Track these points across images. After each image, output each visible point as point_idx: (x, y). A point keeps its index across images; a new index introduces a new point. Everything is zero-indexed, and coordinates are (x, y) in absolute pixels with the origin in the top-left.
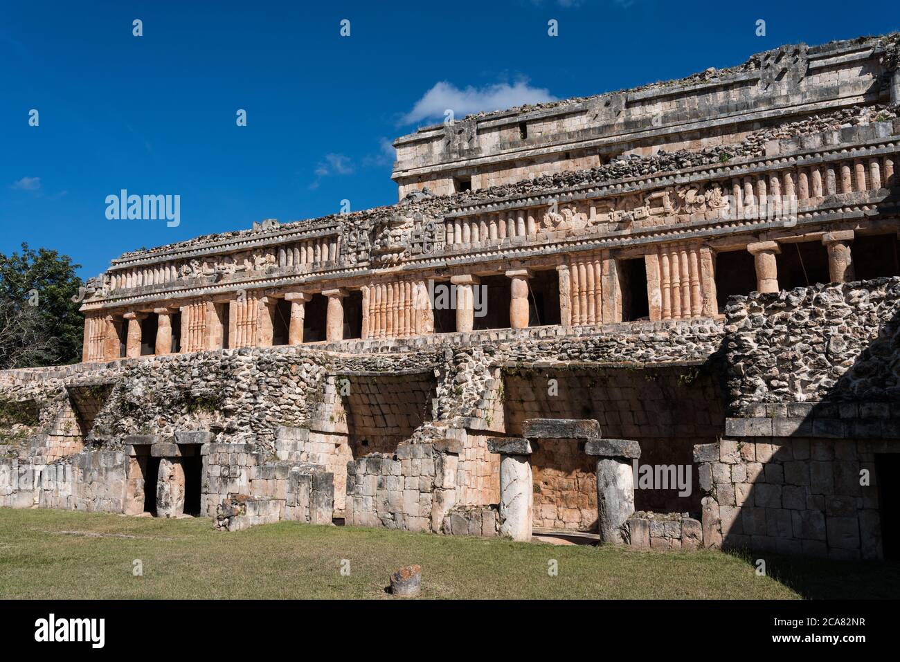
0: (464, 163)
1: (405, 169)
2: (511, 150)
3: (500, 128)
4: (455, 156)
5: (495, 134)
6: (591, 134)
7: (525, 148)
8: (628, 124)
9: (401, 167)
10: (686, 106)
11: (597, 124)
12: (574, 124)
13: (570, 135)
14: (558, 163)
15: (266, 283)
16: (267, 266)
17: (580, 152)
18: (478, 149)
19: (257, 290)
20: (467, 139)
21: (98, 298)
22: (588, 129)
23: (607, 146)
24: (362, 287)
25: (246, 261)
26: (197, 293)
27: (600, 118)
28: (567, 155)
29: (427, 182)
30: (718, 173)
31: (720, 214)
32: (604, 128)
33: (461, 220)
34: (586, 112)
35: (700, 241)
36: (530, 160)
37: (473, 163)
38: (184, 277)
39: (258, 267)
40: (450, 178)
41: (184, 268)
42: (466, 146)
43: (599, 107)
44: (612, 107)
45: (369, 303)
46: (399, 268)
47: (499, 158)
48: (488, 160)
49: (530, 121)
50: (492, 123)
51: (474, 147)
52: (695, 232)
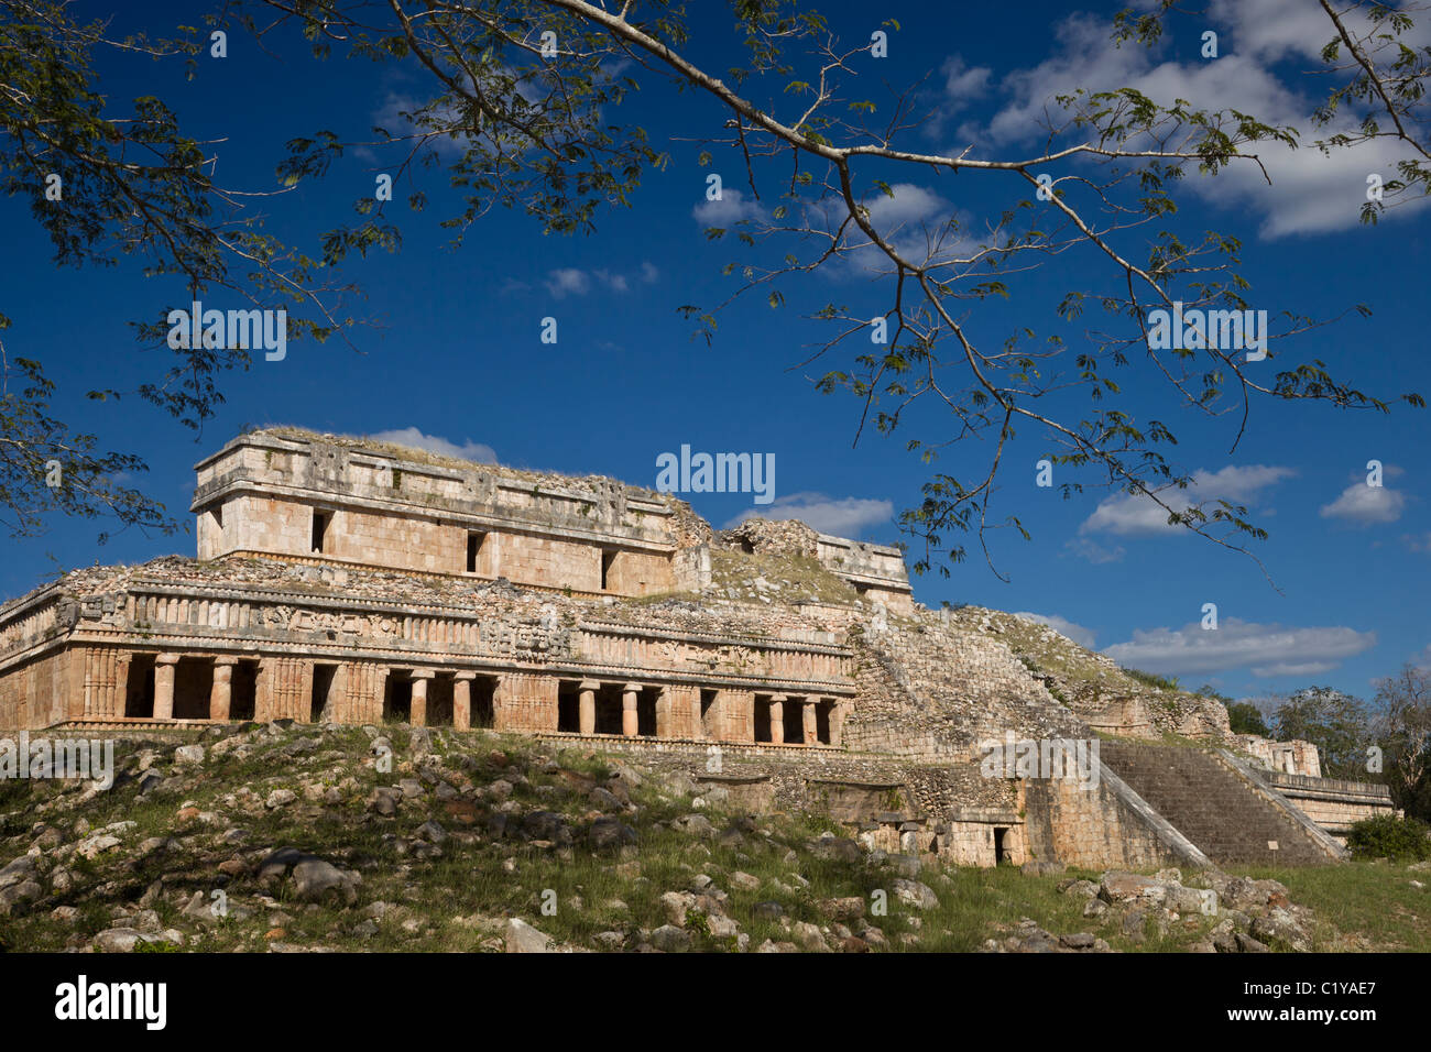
0: (333, 497)
1: (258, 480)
2: (386, 499)
3: (373, 467)
4: (321, 484)
5: (367, 471)
6: (465, 508)
7: (400, 501)
8: (498, 509)
9: (250, 475)
10: (541, 507)
11: (468, 498)
12: (451, 490)
13: (445, 502)
14: (430, 527)
15: (393, 655)
16: (390, 635)
17: (452, 523)
18: (349, 485)
19: (378, 661)
20: (335, 468)
21: (109, 628)
22: (461, 501)
23: (477, 525)
24: (501, 677)
25: (357, 623)
26: (295, 649)
27: (474, 493)
28: (438, 521)
29: (280, 505)
30: (759, 643)
31: (759, 671)
32: (476, 505)
33: (591, 632)
34: (462, 481)
35: (750, 688)
36: (402, 516)
37: (343, 499)
38: (268, 625)
39: (378, 633)
40: (311, 509)
41: (267, 613)
42: (332, 476)
43: (472, 481)
44: (484, 485)
45: (508, 694)
46: (543, 667)
47: (374, 504)
48: (361, 501)
49: (407, 472)
50: (366, 459)
51: (344, 480)
52: (748, 682)
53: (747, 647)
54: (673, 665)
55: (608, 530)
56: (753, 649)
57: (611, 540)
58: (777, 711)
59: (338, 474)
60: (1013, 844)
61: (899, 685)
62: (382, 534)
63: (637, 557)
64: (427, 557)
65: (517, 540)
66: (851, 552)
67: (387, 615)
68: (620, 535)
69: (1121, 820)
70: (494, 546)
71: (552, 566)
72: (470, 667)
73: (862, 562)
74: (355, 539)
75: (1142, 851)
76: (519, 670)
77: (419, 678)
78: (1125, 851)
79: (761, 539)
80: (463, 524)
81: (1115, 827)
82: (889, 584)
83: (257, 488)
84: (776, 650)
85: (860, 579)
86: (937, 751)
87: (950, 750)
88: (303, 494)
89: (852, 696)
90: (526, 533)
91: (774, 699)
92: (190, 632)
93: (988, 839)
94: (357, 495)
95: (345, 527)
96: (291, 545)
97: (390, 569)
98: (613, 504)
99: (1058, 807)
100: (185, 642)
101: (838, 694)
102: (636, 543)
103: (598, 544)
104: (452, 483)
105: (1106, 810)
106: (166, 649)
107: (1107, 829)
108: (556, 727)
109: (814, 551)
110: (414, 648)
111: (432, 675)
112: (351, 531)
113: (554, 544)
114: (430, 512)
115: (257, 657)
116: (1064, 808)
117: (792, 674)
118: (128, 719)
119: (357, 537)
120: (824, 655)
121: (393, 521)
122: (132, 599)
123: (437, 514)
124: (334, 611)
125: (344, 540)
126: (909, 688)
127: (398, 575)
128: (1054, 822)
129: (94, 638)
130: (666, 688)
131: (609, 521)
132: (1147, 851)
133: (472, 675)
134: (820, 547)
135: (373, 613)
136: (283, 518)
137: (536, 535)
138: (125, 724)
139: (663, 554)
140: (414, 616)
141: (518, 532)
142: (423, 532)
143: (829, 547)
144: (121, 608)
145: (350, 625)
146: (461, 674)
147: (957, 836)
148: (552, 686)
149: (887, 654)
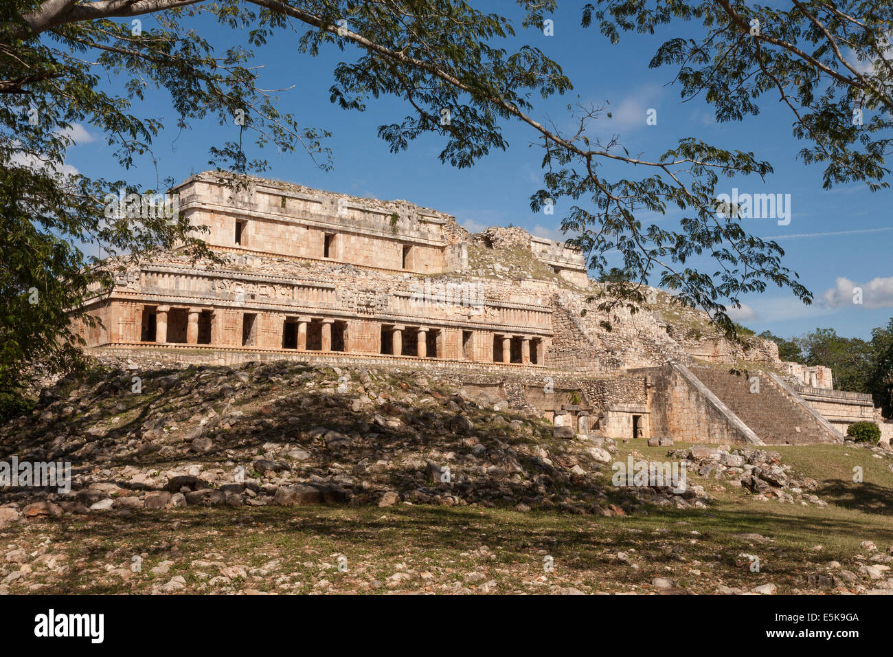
0: (247, 212)
1: (204, 202)
2: (277, 213)
3: (270, 194)
4: (240, 205)
5: (267, 197)
6: (323, 219)
7: (285, 215)
8: (342, 220)
9: (200, 199)
10: (367, 219)
11: (324, 214)
12: (315, 208)
13: (312, 216)
14: (303, 231)
15: (287, 308)
16: (286, 296)
17: (316, 228)
18: (256, 205)
19: (279, 312)
20: (248, 195)
21: (131, 291)
22: (321, 215)
23: (330, 230)
24: (349, 322)
25: (269, 289)
26: (233, 305)
27: (328, 210)
28: (308, 227)
29: (217, 216)
30: (497, 304)
31: (497, 321)
32: (330, 218)
33: (400, 297)
34: (321, 203)
35: (491, 331)
36: (287, 224)
37: (253, 214)
38: (218, 291)
39: (280, 296)
40: (234, 219)
41: (217, 283)
42: (246, 200)
43: (327, 203)
44: (334, 205)
45: (353, 331)
46: (372, 316)
47: (270, 217)
48: (263, 215)
49: (289, 198)
50: (266, 190)
51: (253, 202)
52: (490, 327)
53: (490, 306)
54: (447, 316)
55: (407, 233)
56: (494, 308)
57: (408, 239)
58: (507, 344)
59: (249, 198)
60: (643, 425)
61: (579, 331)
62: (275, 234)
63: (423, 249)
64: (301, 249)
65: (353, 238)
66: (551, 247)
67: (284, 285)
68: (413, 236)
69: (707, 413)
70: (340, 242)
71: (374, 254)
72: (331, 316)
73: (558, 253)
74: (260, 237)
75: (718, 431)
76: (359, 318)
77: (302, 322)
78: (709, 430)
79: (497, 239)
80: (322, 229)
81: (704, 417)
82: (574, 267)
83: (204, 207)
84: (507, 308)
85: (556, 264)
86: (601, 370)
87: (608, 369)
88: (230, 210)
89: (551, 336)
90: (359, 235)
91: (505, 337)
92: (176, 294)
93: (629, 421)
94: (261, 211)
95: (254, 230)
96: (223, 240)
97: (280, 255)
98: (409, 217)
99: (671, 405)
100: (173, 300)
101: (543, 335)
102: (423, 241)
103: (400, 241)
104: (315, 204)
105: (699, 407)
106: (162, 303)
107: (699, 418)
108: (380, 351)
109: (529, 247)
110: (299, 304)
111: (310, 321)
112: (257, 233)
113: (375, 241)
114: (303, 222)
115: (212, 308)
116: (674, 405)
117: (516, 323)
118: (143, 343)
119: (261, 236)
120: (535, 311)
121: (281, 227)
122: (143, 274)
123: (307, 223)
124: (254, 282)
125: (254, 238)
126: (585, 332)
127: (285, 259)
128: (668, 413)
129: (124, 296)
130: (443, 330)
131: (408, 228)
132: (722, 431)
133: (332, 320)
134: (533, 244)
135: (276, 284)
136: (218, 225)
137: (365, 235)
138: (141, 345)
139: (439, 247)
140: (299, 286)
141: (354, 234)
142: (298, 233)
143: (538, 244)
144: (137, 279)
145: (263, 291)
146: (326, 320)
147: (611, 420)
148: (377, 328)
149: (573, 311)
